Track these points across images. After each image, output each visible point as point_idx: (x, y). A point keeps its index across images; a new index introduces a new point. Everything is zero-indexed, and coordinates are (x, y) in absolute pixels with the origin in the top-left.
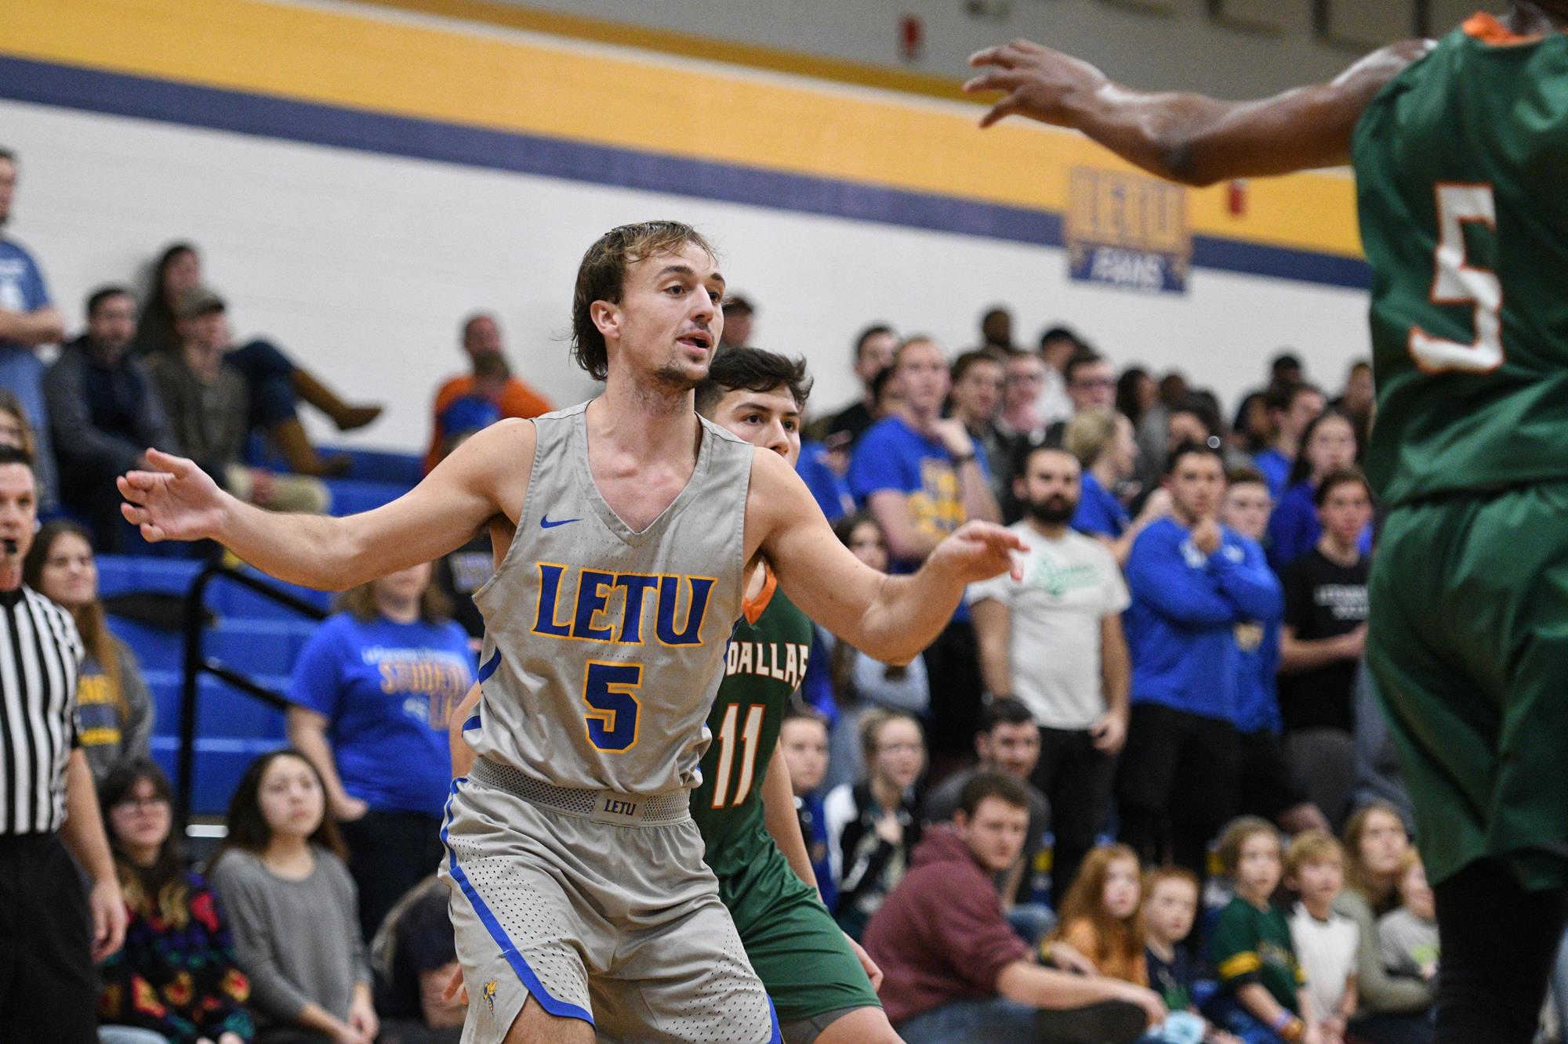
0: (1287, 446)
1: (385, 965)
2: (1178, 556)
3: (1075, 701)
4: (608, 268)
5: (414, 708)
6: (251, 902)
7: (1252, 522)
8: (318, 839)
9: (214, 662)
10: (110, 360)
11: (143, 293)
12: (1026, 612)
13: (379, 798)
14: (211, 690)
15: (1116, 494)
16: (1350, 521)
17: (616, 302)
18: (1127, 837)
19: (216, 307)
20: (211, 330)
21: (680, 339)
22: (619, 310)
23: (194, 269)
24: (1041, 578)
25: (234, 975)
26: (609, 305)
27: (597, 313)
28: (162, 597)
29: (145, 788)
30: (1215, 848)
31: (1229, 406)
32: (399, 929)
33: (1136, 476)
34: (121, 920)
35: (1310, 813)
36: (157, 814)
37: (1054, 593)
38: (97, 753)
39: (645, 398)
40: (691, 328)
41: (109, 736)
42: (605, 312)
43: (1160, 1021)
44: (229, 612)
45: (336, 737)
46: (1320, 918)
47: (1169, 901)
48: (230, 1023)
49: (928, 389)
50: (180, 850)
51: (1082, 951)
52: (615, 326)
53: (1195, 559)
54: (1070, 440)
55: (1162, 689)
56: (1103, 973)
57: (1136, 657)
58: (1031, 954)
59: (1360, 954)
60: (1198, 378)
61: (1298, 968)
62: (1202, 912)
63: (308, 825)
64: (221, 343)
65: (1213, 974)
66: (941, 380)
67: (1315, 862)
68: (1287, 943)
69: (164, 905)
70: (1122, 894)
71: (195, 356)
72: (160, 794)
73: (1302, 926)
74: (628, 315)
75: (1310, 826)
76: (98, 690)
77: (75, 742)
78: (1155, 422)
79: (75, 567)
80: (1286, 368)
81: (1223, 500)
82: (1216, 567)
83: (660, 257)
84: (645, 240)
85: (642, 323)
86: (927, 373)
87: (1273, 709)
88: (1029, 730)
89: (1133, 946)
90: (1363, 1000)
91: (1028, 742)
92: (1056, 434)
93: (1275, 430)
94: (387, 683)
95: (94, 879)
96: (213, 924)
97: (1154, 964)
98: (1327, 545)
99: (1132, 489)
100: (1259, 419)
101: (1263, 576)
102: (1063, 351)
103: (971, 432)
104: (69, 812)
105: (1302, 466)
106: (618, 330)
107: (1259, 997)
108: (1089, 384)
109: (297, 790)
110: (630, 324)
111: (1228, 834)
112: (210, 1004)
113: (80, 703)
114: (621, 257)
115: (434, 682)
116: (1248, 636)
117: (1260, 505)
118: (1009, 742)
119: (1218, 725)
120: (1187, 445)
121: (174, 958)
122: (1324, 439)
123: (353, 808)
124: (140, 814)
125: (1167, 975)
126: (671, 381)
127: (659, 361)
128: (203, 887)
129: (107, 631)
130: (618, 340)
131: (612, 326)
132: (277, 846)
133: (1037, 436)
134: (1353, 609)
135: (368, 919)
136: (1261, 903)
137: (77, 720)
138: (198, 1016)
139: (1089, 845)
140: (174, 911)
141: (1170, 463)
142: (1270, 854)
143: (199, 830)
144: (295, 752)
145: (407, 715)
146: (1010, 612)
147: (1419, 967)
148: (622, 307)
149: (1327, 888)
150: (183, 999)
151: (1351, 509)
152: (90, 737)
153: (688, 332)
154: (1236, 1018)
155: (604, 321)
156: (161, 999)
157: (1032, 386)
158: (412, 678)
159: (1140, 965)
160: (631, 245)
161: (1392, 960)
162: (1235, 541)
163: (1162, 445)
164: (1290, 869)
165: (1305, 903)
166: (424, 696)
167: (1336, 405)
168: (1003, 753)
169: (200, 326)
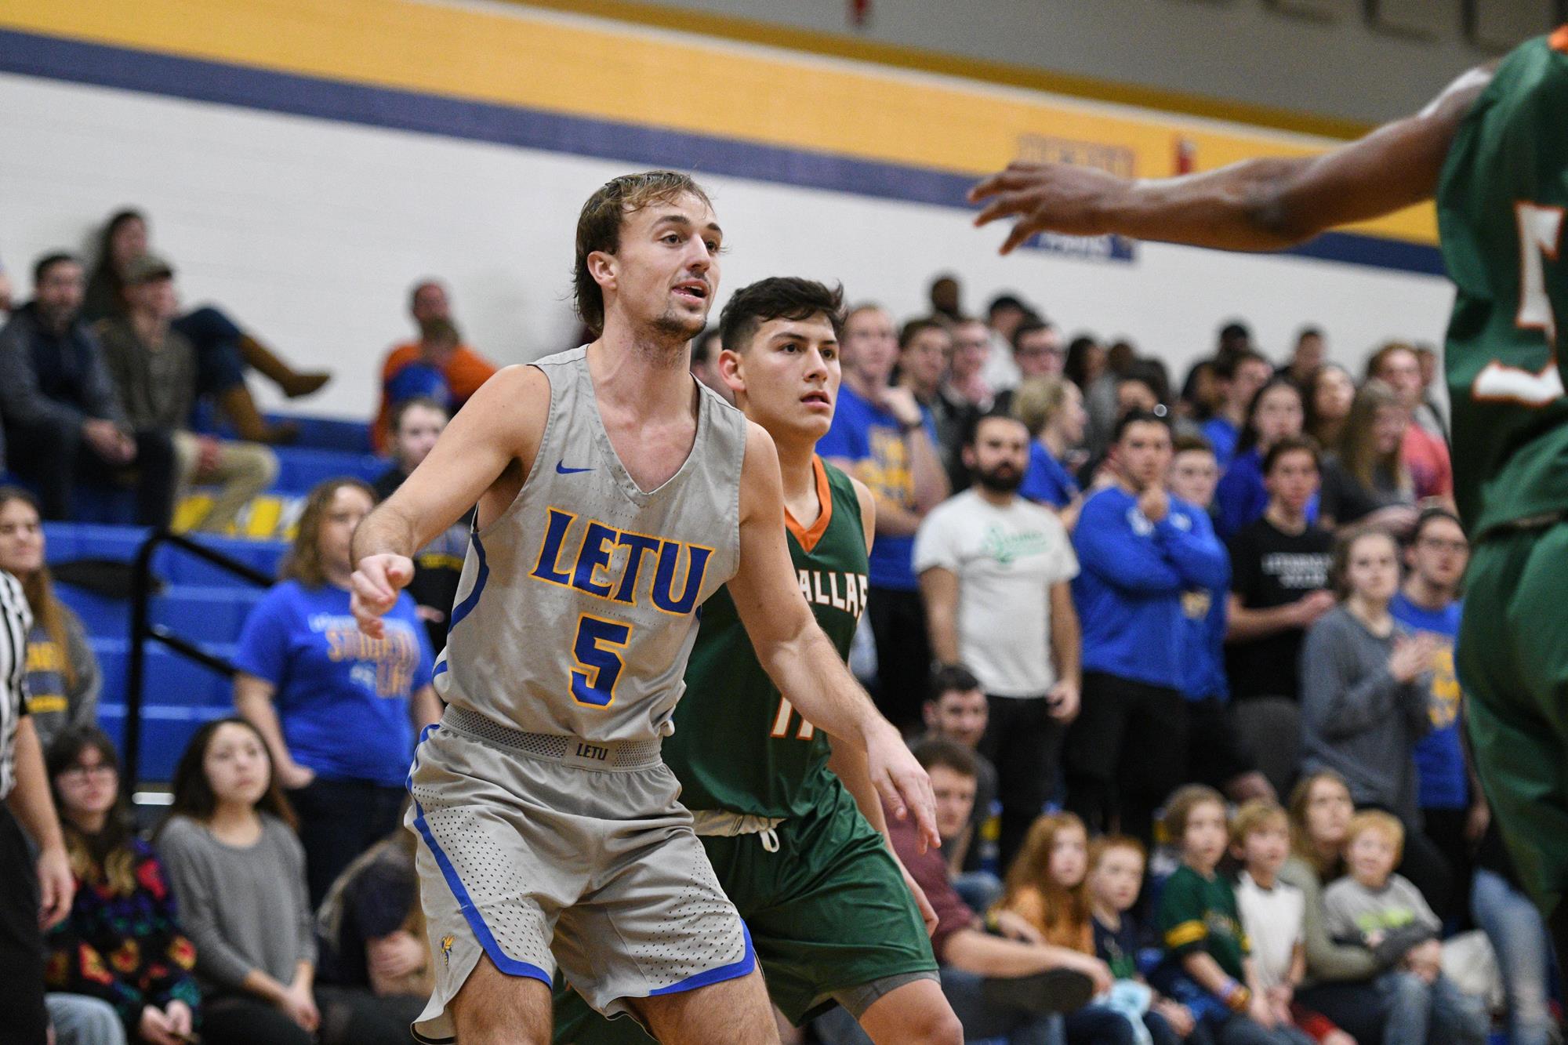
0: (1234, 415)
1: (331, 933)
2: (1125, 524)
3: (1024, 669)
4: (605, 218)
5: (361, 676)
6: (196, 871)
7: (1199, 490)
8: (265, 806)
9: (161, 629)
10: (57, 325)
11: (90, 259)
12: (974, 579)
13: (326, 765)
14: (158, 658)
15: (1064, 462)
16: (1298, 488)
17: (613, 253)
18: (1074, 806)
19: (163, 274)
20: (160, 297)
21: (675, 288)
22: (616, 261)
23: (141, 235)
24: (990, 545)
25: (180, 943)
26: (605, 256)
27: (593, 263)
28: (110, 564)
29: (91, 755)
30: (1161, 816)
31: (1177, 374)
32: (346, 897)
33: (1084, 445)
34: (68, 888)
35: (1257, 782)
36: (103, 780)
37: (1003, 560)
38: (44, 720)
39: (645, 349)
40: (687, 277)
41: (56, 703)
42: (602, 263)
43: (1106, 990)
44: (176, 580)
45: (283, 704)
46: (1265, 887)
47: (1116, 869)
48: (177, 990)
49: (877, 356)
50: (127, 818)
51: (1029, 920)
52: (612, 277)
53: (1142, 527)
54: (1018, 408)
55: (1111, 656)
56: (1049, 941)
57: (1086, 624)
58: (978, 922)
59: (1306, 921)
60: (1146, 346)
61: (1244, 937)
62: (1149, 881)
63: (254, 792)
64: (168, 309)
65: (1159, 942)
66: (889, 347)
67: (1262, 831)
68: (1233, 911)
69: (110, 873)
70: (1069, 863)
71: (142, 323)
72: (107, 760)
73: (1248, 895)
74: (624, 265)
75: (1257, 795)
76: (46, 657)
77: (22, 710)
78: (1104, 390)
79: (22, 534)
80: (1234, 337)
81: (1171, 468)
82: (1163, 535)
83: (656, 207)
84: (642, 190)
85: (638, 272)
86: (876, 341)
87: (1221, 678)
88: (976, 699)
89: (1080, 915)
90: (1310, 970)
91: (976, 710)
92: (1004, 402)
93: (1222, 400)
94: (334, 650)
95: (41, 848)
96: (159, 891)
97: (1100, 932)
98: (1275, 513)
99: (1080, 458)
100: (1208, 387)
101: (1210, 544)
102: (1010, 319)
103: (920, 400)
104: (17, 779)
105: (1248, 435)
106: (615, 280)
107: (1205, 966)
108: (1037, 352)
109: (242, 758)
110: (627, 274)
111: (1175, 802)
112: (157, 972)
113: (28, 670)
114: (619, 208)
115: (381, 650)
116: (1195, 604)
117: (1207, 473)
118: (957, 711)
119: (1167, 693)
120: (1134, 413)
121: (120, 925)
122: (1272, 408)
123: (300, 775)
124: (87, 781)
125: (1114, 943)
126: (669, 331)
127: (656, 311)
128: (148, 856)
129: (53, 597)
130: (615, 290)
131: (608, 276)
132: (222, 812)
133: (986, 403)
134: (1300, 578)
135: (316, 884)
136: (1207, 872)
137: (25, 687)
138: (144, 984)
139: (1036, 813)
140: (121, 878)
141: (1117, 432)
142: (1217, 823)
143: (146, 798)
144: (241, 719)
145: (354, 682)
146: (959, 580)
147: (1365, 936)
148: (619, 258)
149: (1273, 857)
150: (130, 966)
151: (1299, 477)
152: (36, 704)
153: (683, 280)
154: (1182, 986)
155: (601, 272)
156: (108, 966)
157: (979, 354)
158: (359, 645)
159: (1087, 935)
160: (628, 195)
161: (1338, 928)
162: (1182, 509)
163: (1110, 413)
164: (1236, 838)
165: (1250, 872)
166: (371, 664)
167: (1284, 374)
168: (950, 721)
169: (147, 293)
